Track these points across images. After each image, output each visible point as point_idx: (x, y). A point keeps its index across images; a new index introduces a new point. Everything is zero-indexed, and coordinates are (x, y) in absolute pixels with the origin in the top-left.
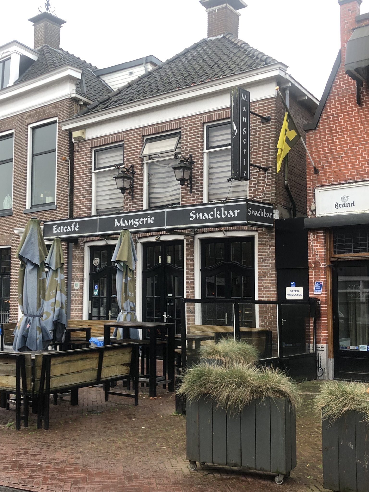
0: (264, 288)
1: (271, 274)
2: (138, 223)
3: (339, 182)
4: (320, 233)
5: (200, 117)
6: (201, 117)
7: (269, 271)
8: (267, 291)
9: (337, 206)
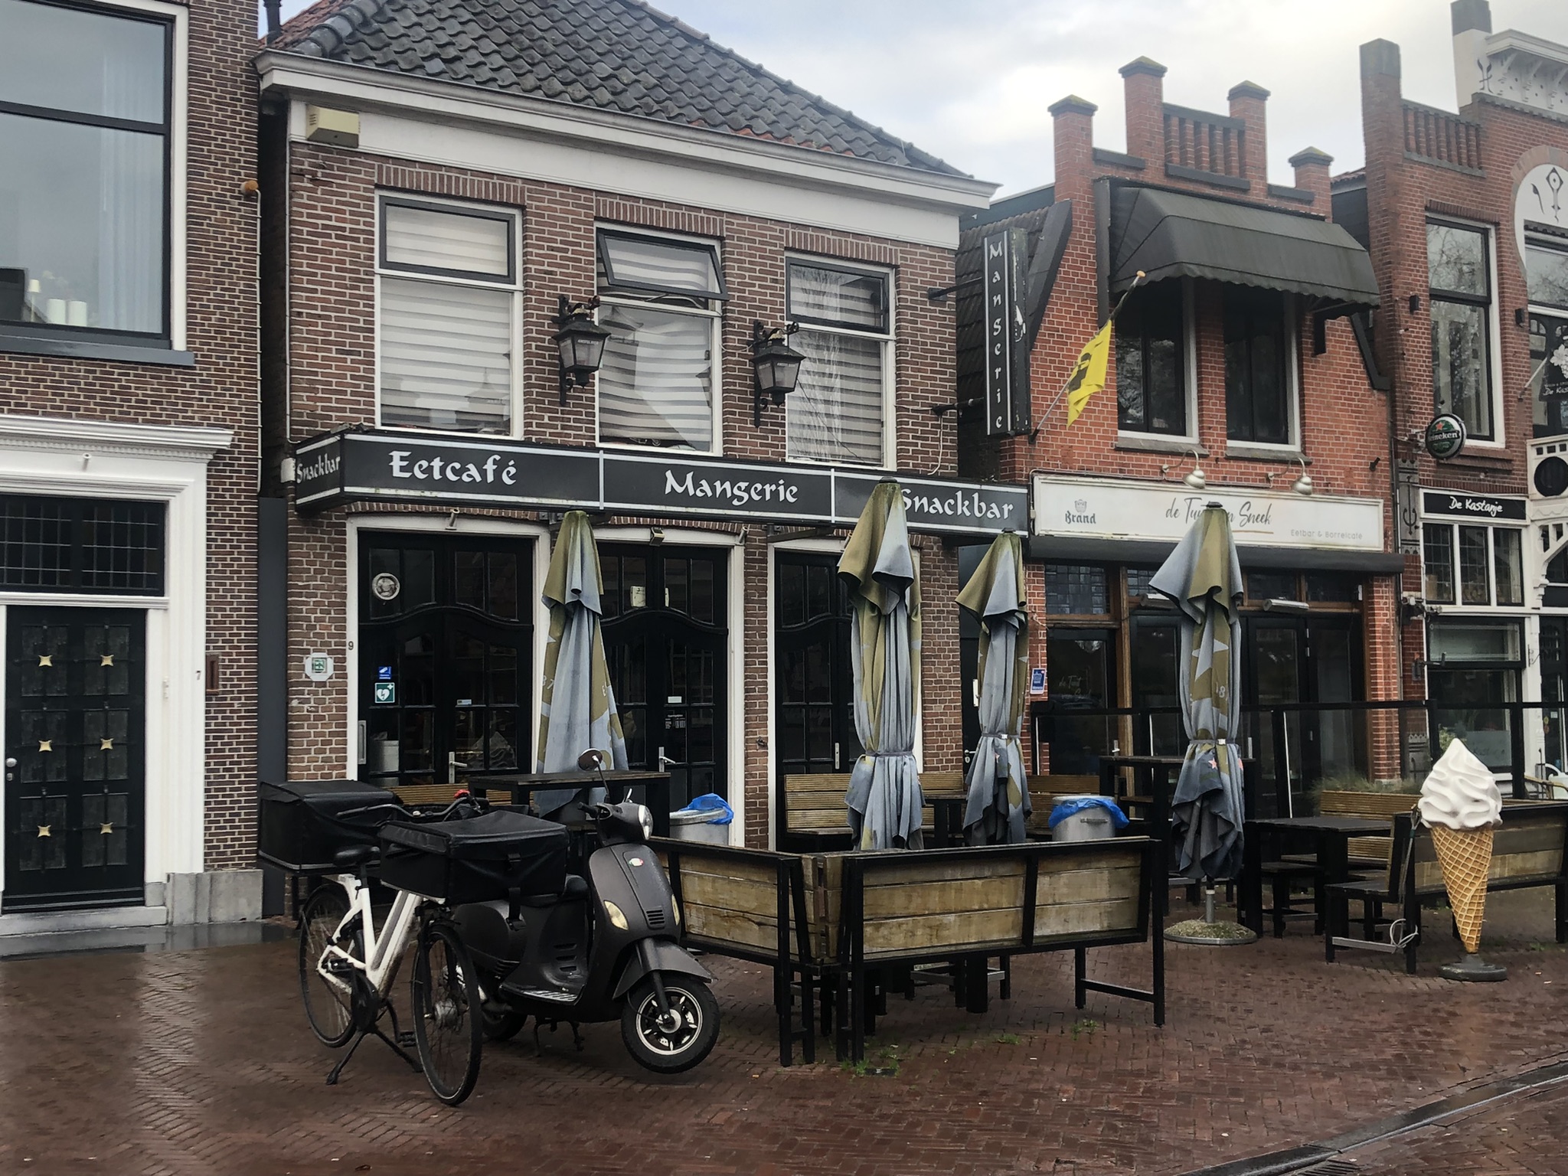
0: (937, 682)
1: (951, 651)
2: (746, 496)
3: (1068, 470)
4: (1039, 569)
5: (778, 228)
6: (781, 231)
7: (947, 644)
8: (945, 688)
9: (1069, 517)
